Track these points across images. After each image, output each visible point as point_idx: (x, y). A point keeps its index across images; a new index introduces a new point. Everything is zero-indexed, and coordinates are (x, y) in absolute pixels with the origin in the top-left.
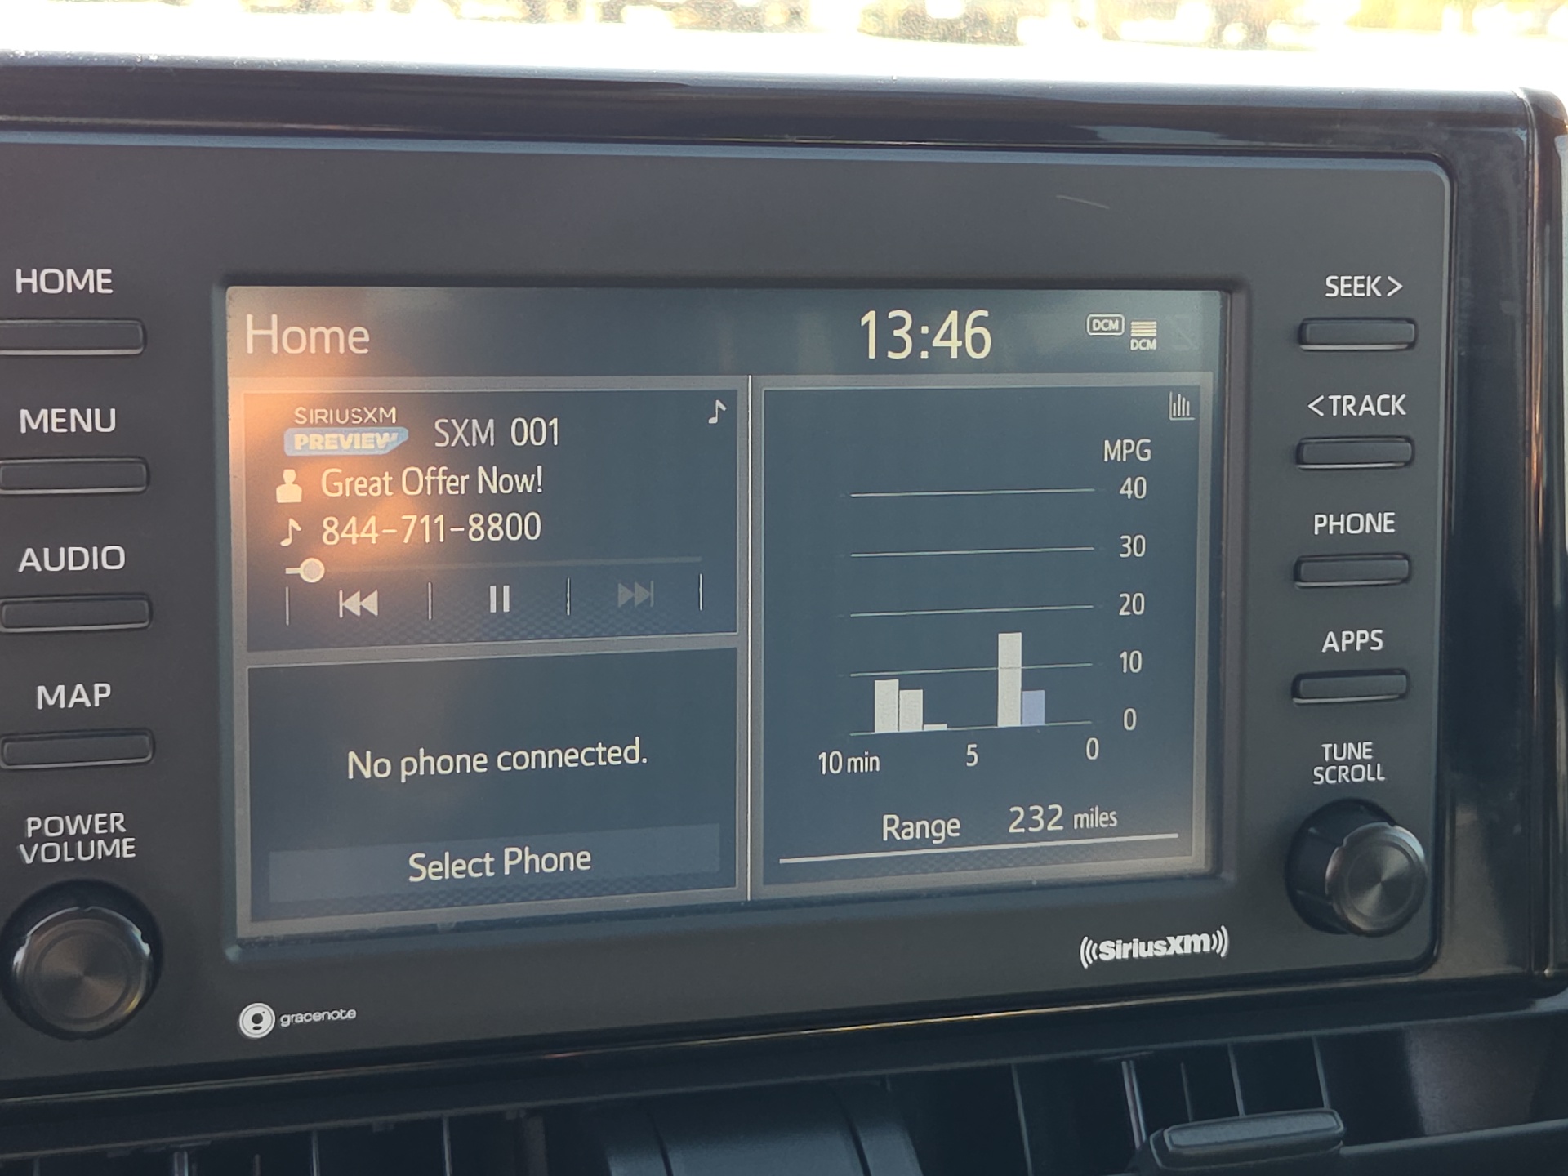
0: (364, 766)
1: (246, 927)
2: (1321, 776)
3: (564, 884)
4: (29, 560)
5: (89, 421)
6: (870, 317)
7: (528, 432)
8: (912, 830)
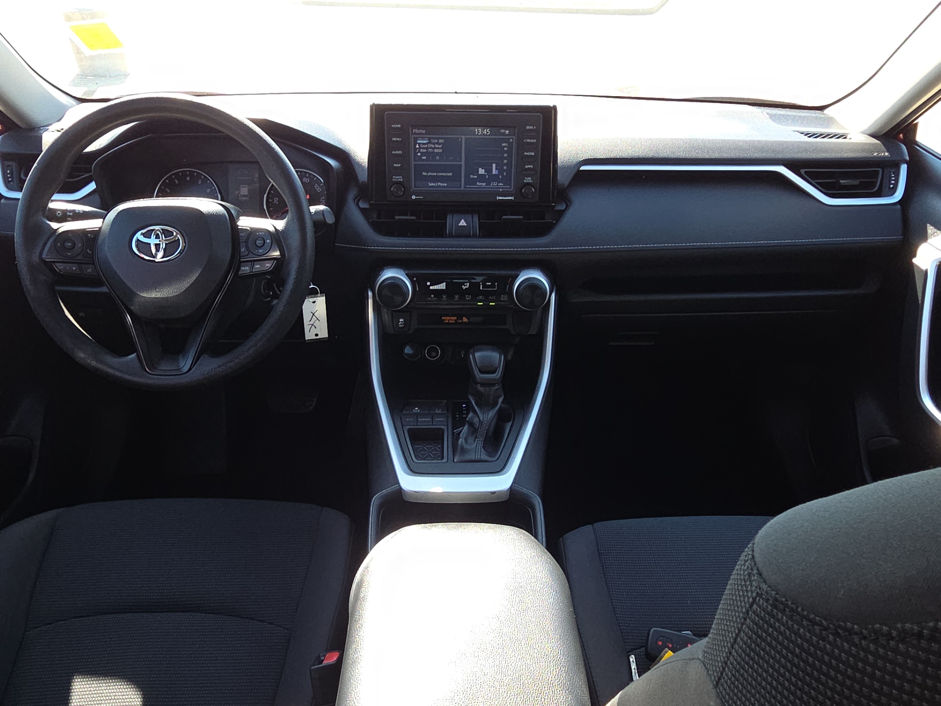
0: (425, 174)
1: (414, 189)
2: (525, 181)
3: (444, 187)
4: (393, 152)
5: (398, 139)
6: (476, 130)
7: (440, 141)
8: (480, 184)
